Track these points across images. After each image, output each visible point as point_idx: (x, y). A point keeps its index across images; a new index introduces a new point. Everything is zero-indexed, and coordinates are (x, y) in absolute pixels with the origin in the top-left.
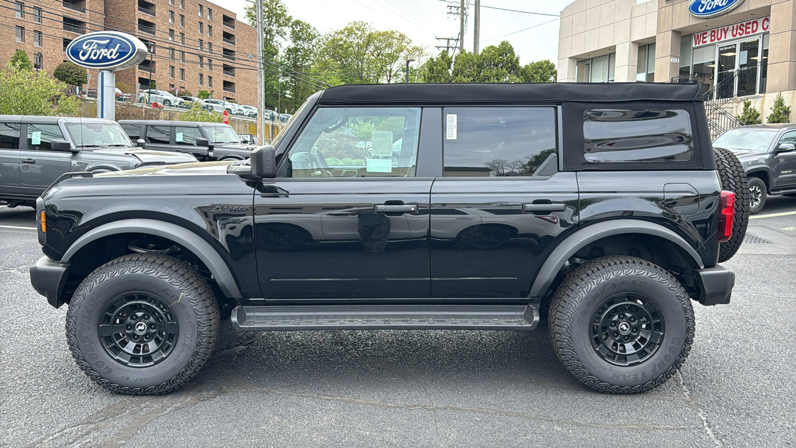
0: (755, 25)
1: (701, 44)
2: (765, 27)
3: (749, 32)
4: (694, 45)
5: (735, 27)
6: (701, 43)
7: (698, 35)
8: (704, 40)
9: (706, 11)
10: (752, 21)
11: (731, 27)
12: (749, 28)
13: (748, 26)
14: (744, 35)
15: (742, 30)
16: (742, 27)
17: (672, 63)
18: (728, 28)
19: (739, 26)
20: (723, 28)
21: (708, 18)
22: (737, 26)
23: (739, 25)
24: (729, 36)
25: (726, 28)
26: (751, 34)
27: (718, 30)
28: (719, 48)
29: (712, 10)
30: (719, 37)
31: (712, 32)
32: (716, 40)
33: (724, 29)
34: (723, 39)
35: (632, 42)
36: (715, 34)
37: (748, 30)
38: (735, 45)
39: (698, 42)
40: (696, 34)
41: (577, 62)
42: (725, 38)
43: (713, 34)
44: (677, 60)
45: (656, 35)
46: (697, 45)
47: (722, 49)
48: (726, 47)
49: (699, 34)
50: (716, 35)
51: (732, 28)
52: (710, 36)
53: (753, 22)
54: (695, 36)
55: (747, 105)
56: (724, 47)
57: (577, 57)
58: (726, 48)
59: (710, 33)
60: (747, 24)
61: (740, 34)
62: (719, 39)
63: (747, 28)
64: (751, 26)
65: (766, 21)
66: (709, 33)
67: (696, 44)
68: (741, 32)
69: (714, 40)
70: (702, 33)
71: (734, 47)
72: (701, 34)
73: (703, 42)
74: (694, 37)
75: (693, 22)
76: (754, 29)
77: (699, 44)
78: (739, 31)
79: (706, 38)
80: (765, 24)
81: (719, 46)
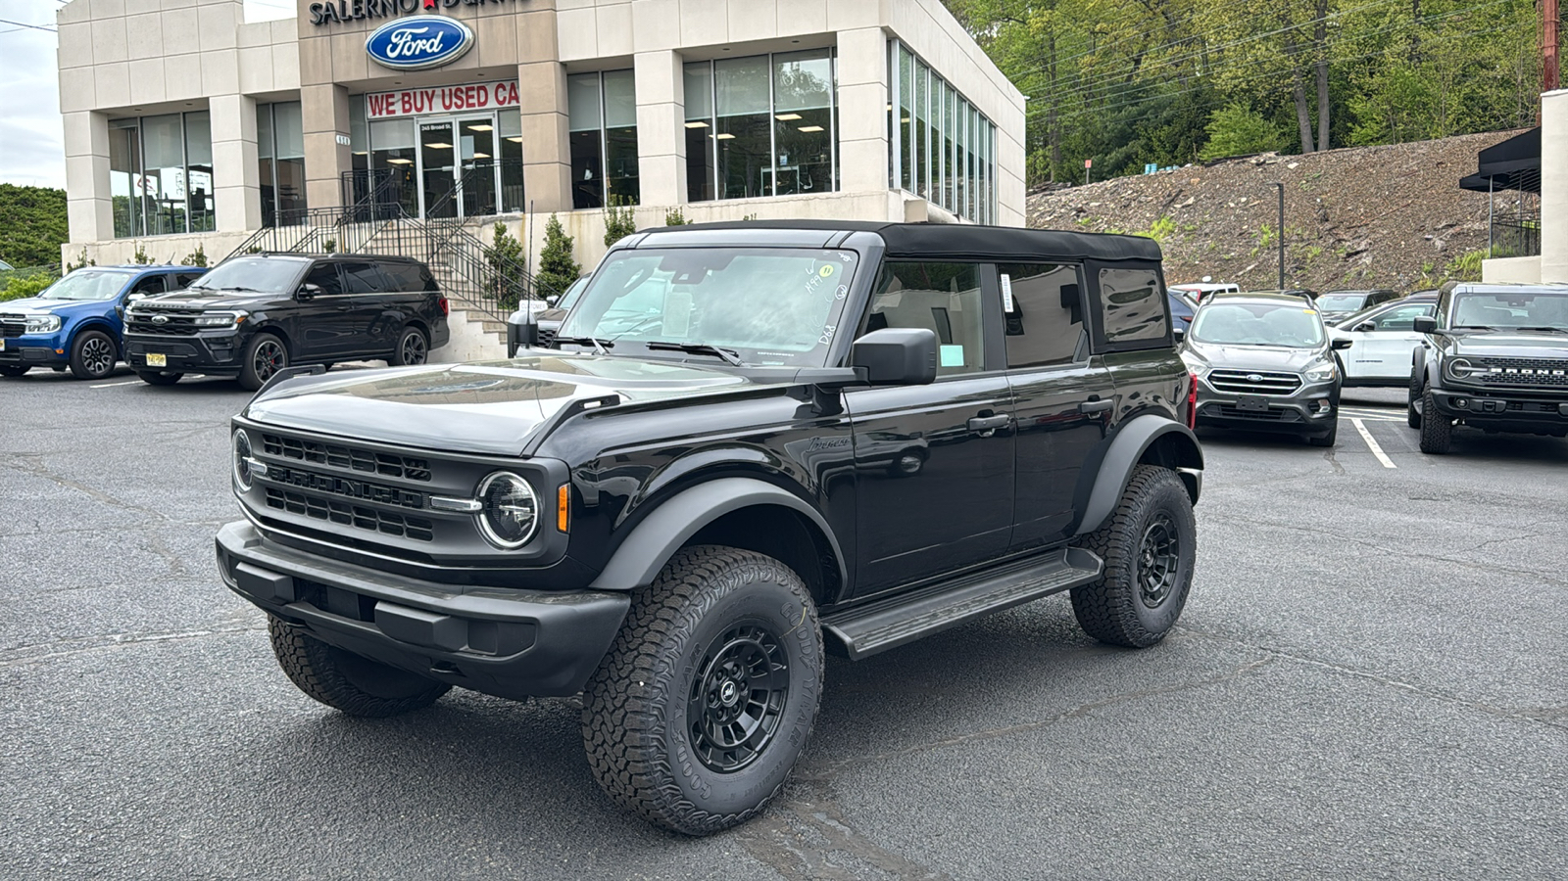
0: (482, 93)
1: (384, 114)
2: (501, 99)
3: (473, 105)
4: (370, 115)
5: (447, 92)
6: (384, 112)
7: (377, 97)
8: (391, 108)
9: (400, 57)
10: (476, 86)
11: (438, 91)
12: (473, 97)
13: (470, 93)
14: (464, 108)
15: (461, 99)
16: (459, 93)
17: (340, 144)
18: (434, 92)
19: (453, 92)
20: (424, 90)
21: (404, 71)
22: (450, 90)
23: (453, 89)
24: (438, 106)
25: (430, 91)
26: (477, 108)
27: (415, 93)
28: (421, 126)
29: (413, 56)
30: (419, 106)
31: (404, 95)
32: (414, 112)
33: (427, 93)
34: (426, 110)
35: (245, 95)
36: (410, 98)
37: (471, 101)
38: (451, 124)
39: (377, 110)
40: (374, 96)
41: (109, 121)
42: (431, 109)
43: (406, 99)
44: (346, 140)
45: (299, 87)
46: (377, 116)
47: (428, 128)
48: (435, 125)
49: (380, 95)
50: (412, 101)
51: (441, 93)
52: (400, 103)
53: (479, 88)
54: (371, 98)
55: (501, 231)
56: (430, 125)
57: (108, 112)
58: (433, 128)
59: (401, 96)
60: (468, 89)
61: (457, 106)
62: (418, 110)
63: (468, 97)
64: (475, 93)
65: (501, 90)
66: (398, 96)
67: (374, 114)
68: (459, 103)
69: (410, 110)
70: (385, 94)
71: (448, 127)
72: (382, 97)
73: (389, 112)
74: (368, 100)
75: (375, 74)
76: (482, 100)
77: (380, 113)
78: (454, 100)
79: (393, 104)
80: (499, 94)
81: (421, 123)
